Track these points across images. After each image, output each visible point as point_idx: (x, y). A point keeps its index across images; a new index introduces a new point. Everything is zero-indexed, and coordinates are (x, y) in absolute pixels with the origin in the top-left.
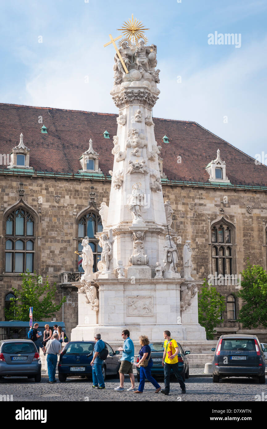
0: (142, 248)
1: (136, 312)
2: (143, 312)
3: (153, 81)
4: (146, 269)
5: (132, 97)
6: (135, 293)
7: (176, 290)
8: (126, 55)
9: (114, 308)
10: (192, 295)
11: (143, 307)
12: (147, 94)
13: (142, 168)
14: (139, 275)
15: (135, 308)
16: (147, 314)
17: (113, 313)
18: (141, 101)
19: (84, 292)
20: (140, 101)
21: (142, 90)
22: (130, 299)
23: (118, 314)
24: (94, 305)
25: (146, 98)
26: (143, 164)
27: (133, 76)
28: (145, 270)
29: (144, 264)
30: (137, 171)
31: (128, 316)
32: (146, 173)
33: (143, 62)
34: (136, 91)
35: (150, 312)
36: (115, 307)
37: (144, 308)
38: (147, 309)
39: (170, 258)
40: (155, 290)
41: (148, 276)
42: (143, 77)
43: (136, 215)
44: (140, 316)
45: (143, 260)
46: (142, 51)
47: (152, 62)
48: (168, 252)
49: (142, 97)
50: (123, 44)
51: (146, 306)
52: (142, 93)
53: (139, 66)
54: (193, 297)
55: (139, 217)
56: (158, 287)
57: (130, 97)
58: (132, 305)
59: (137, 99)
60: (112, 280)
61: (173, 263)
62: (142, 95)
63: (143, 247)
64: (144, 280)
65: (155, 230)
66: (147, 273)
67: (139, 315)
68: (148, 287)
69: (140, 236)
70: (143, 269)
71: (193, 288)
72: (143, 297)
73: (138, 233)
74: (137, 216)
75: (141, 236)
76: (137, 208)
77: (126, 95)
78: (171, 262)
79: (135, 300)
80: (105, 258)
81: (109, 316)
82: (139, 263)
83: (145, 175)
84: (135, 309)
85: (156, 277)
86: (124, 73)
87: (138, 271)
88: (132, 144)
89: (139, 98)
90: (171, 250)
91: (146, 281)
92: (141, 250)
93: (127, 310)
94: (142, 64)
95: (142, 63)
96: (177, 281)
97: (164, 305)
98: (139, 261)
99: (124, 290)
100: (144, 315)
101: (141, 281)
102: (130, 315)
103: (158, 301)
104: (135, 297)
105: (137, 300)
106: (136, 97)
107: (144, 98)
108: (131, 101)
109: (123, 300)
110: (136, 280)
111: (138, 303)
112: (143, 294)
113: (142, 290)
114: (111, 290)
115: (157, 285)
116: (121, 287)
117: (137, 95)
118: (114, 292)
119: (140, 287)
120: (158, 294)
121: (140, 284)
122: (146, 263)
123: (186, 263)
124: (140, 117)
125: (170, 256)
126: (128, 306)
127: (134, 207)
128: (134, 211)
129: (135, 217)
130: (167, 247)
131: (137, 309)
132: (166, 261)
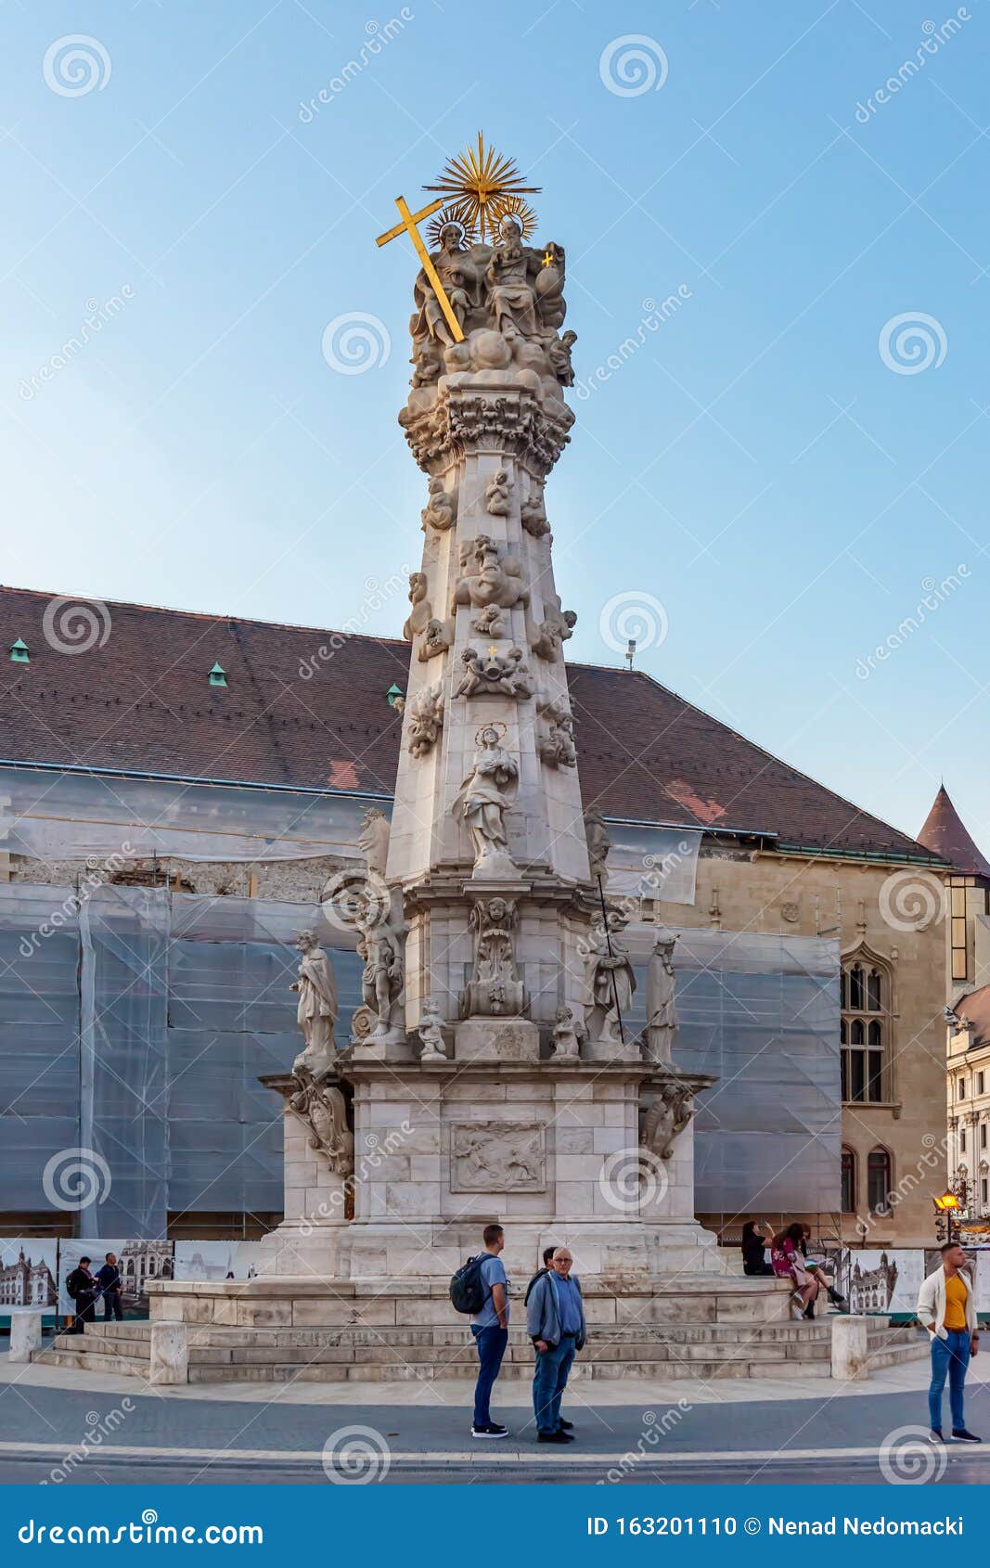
0: (508, 958)
1: (482, 1178)
2: (510, 1179)
3: (552, 374)
4: (520, 1029)
5: (477, 422)
6: (481, 1114)
7: (626, 1102)
8: (458, 274)
9: (405, 1164)
10: (677, 1122)
11: (510, 1162)
12: (528, 415)
13: (508, 675)
14: (494, 1051)
15: (479, 1163)
16: (523, 1186)
17: (401, 1181)
18: (507, 439)
19: (304, 1109)
20: (503, 441)
21: (512, 398)
22: (463, 1133)
23: (419, 1183)
24: (336, 1154)
25: (526, 429)
26: (512, 662)
27: (481, 352)
28: (516, 1033)
29: (515, 1013)
30: (491, 687)
31: (456, 1193)
32: (522, 695)
33: (517, 299)
34: (491, 399)
35: (535, 1178)
36: (409, 1159)
37: (514, 1165)
38: (520, 1169)
39: (605, 991)
40: (552, 1102)
41: (529, 1050)
42: (514, 356)
43: (486, 838)
44: (498, 1190)
45: (509, 998)
46: (513, 261)
47: (549, 307)
48: (600, 970)
49: (512, 423)
50: (444, 233)
51: (519, 1159)
52: (512, 407)
53: (503, 315)
54: (681, 1131)
55: (496, 847)
56: (563, 1091)
57: (469, 423)
58: (468, 1154)
59: (496, 433)
60: (399, 1064)
61: (615, 1009)
62: (513, 416)
63: (509, 952)
64: (514, 1065)
65: (552, 895)
66: (522, 1044)
67: (494, 1189)
68: (526, 1091)
69: (501, 914)
70: (509, 1030)
72: (509, 1127)
73: (492, 903)
74: (491, 842)
75: (504, 915)
76: (492, 812)
77: (456, 416)
78: (611, 1005)
79: (480, 1136)
80: (378, 989)
81: (388, 1191)
82: (497, 1006)
83: (518, 704)
84: (481, 1167)
85: (555, 1058)
86: (448, 342)
87: (493, 1035)
88: (473, 591)
89: (499, 427)
90: (609, 963)
91: (520, 1070)
92: (503, 964)
93: (453, 1170)
94: (512, 309)
95: (513, 305)
96: (629, 1070)
97: (582, 1154)
98: (495, 1000)
99: (444, 1103)
100: (512, 1190)
101: (503, 1071)
102: (464, 1190)
103: (562, 1140)
104: (481, 1127)
105: (489, 1136)
106: (490, 424)
107: (520, 429)
108: (473, 440)
109: (438, 1138)
110: (485, 1065)
111: (490, 1146)
112: (511, 1114)
113: (506, 1101)
114: (395, 1101)
115: (558, 1086)
116: (433, 1091)
117: (495, 417)
118: (407, 1107)
119: (500, 1092)
120: (562, 1117)
121: (499, 1082)
122: (520, 1009)
123: (658, 1012)
124: (504, 497)
125: (605, 985)
126: (458, 1157)
127: (481, 811)
128: (480, 825)
129: (483, 846)
131: (489, 1169)
132: (593, 1002)
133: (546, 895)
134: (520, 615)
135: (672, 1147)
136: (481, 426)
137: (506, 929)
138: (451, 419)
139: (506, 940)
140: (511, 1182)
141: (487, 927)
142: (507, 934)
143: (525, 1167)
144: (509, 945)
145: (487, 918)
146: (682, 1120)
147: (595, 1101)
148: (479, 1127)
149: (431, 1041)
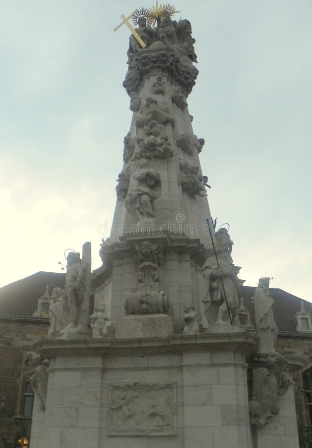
0: (157, 281)
1: (130, 425)
2: (150, 425)
4: (159, 319)
6: (131, 378)
7: (236, 365)
9: (74, 414)
10: (280, 388)
11: (151, 412)
12: (172, 59)
13: (160, 146)
16: (160, 431)
17: (71, 426)
20: (161, 69)
22: (117, 392)
23: (84, 428)
25: (172, 64)
28: (157, 322)
29: (158, 312)
31: (110, 436)
33: (168, 32)
36: (77, 411)
37: (153, 415)
38: (158, 418)
39: (218, 293)
40: (181, 368)
43: (142, 214)
44: (141, 434)
45: (153, 301)
48: (212, 278)
49: (164, 62)
52: (164, 55)
53: (163, 37)
56: (189, 359)
58: (120, 407)
59: (158, 67)
61: (225, 304)
62: (164, 59)
64: (152, 340)
65: (184, 244)
67: (136, 433)
68: (162, 360)
69: (149, 251)
70: (152, 320)
72: (150, 386)
75: (151, 252)
76: (145, 199)
77: (139, 64)
79: (129, 394)
81: (62, 435)
82: (144, 306)
84: (129, 416)
89: (159, 64)
92: (153, 284)
93: (108, 419)
97: (204, 405)
98: (143, 302)
99: (104, 370)
100: (150, 434)
102: (116, 434)
103: (188, 395)
104: (130, 387)
105: (136, 394)
106: (155, 63)
107: (168, 64)
108: (147, 72)
109: (98, 395)
111: (137, 401)
112: (151, 378)
113: (148, 368)
114: (71, 369)
115: (185, 356)
116: (97, 362)
117: (156, 61)
118: (78, 374)
119: (144, 362)
120: (188, 378)
121: (144, 355)
122: (161, 309)
124: (160, 85)
125: (218, 289)
126: (113, 409)
127: (138, 198)
128: (138, 205)
130: (210, 267)
131: (135, 418)
132: (209, 299)
133: (181, 244)
134: (169, 127)
135: (278, 406)
136: (150, 65)
137: (153, 263)
138: (137, 65)
139: (155, 269)
142: (154, 265)
143: (161, 416)
144: (156, 272)
147: (212, 365)
148: (128, 387)
149: (98, 328)
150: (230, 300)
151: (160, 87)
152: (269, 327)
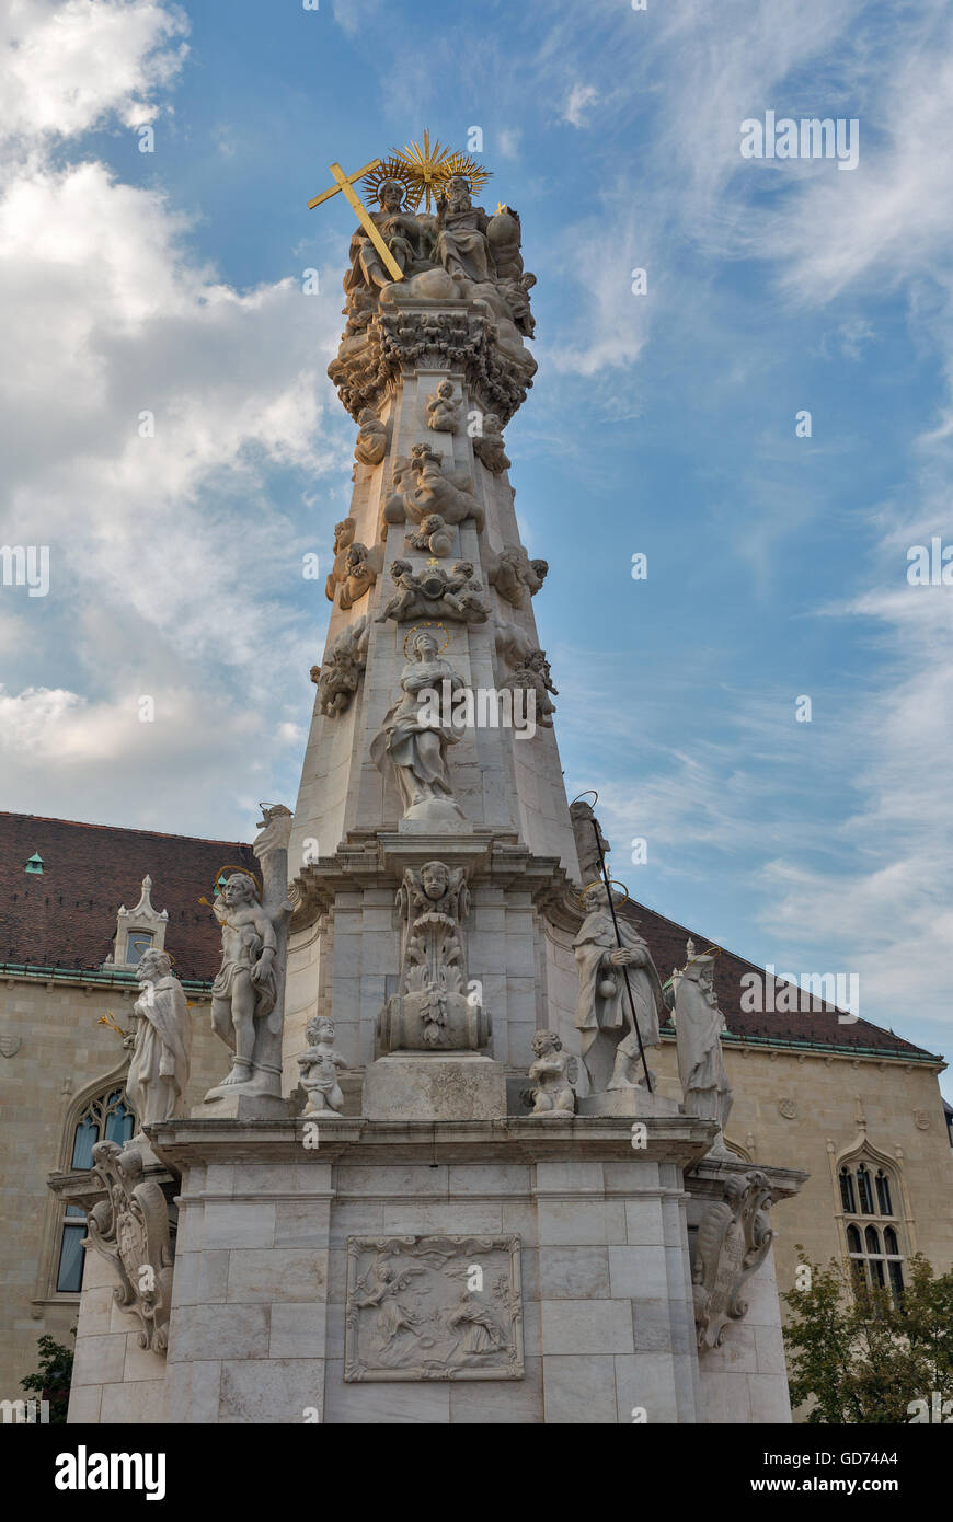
0: (454, 962)
4: (473, 1068)
5: (417, 341)
6: (404, 1224)
7: (665, 1197)
8: (398, 226)
9: (260, 1321)
10: (750, 1250)
11: (456, 1315)
12: (479, 333)
13: (456, 590)
14: (429, 1107)
15: (399, 1319)
16: (481, 1365)
17: (251, 1357)
18: (454, 362)
20: (449, 360)
21: (458, 314)
23: (285, 1361)
24: (151, 1313)
25: (477, 349)
28: (467, 1077)
29: (466, 1048)
30: (431, 608)
31: (354, 1382)
33: (466, 242)
34: (432, 315)
35: (503, 1349)
36: (267, 1314)
37: (464, 1322)
38: (476, 1329)
39: (613, 1008)
40: (531, 1199)
41: (489, 1106)
43: (419, 781)
44: (435, 1374)
45: (454, 1018)
46: (461, 215)
47: (503, 255)
48: (603, 971)
49: (459, 341)
51: (474, 1309)
52: (458, 323)
53: (450, 256)
54: (758, 1264)
55: (434, 792)
56: (550, 1178)
57: (407, 340)
58: (379, 1302)
59: (441, 352)
61: (632, 1036)
62: (460, 333)
63: (456, 951)
64: (463, 1127)
65: (522, 868)
67: (422, 1372)
68: (484, 1180)
69: (442, 886)
70: (455, 1070)
71: (754, 1206)
72: (456, 1247)
73: (427, 869)
74: (426, 787)
75: (446, 889)
76: (428, 743)
77: (391, 335)
78: (622, 1032)
79: (401, 1265)
80: (235, 1003)
81: (225, 1380)
82: (433, 1032)
84: (402, 1327)
85: (535, 1114)
87: (425, 1079)
89: (443, 345)
90: (617, 958)
91: (473, 1138)
92: (446, 970)
93: (349, 1332)
94: (458, 251)
95: (460, 248)
97: (589, 1297)
98: (430, 1021)
99: (338, 1201)
100: (460, 1375)
101: (443, 1138)
102: (369, 1375)
103: (552, 1272)
104: (403, 1247)
105: (418, 1265)
106: (433, 341)
107: (469, 348)
108: (411, 361)
109: (324, 1269)
110: (409, 1128)
111: (421, 1285)
112: (456, 1223)
113: (449, 1198)
114: (248, 1199)
115: (541, 1168)
116: (318, 1181)
117: (438, 335)
118: (270, 1210)
119: (438, 1181)
120: (548, 1225)
121: (437, 1163)
122: (473, 1040)
123: (698, 1066)
124: (450, 409)
125: (614, 996)
126: (360, 1308)
127: (411, 743)
128: (409, 761)
129: (414, 793)
130: (596, 941)
131: (416, 1331)
132: (594, 1023)
133: (514, 868)
134: (471, 534)
135: (744, 1296)
136: (421, 345)
137: (450, 915)
138: (385, 338)
139: (451, 932)
140: (461, 1357)
141: (420, 910)
142: (452, 922)
143: (483, 1325)
144: (455, 939)
145: (420, 894)
146: (758, 1243)
147: (608, 1195)
148: (399, 1248)
149: (318, 1088)
150: (645, 1028)
151: (448, 414)
152: (714, 1087)
